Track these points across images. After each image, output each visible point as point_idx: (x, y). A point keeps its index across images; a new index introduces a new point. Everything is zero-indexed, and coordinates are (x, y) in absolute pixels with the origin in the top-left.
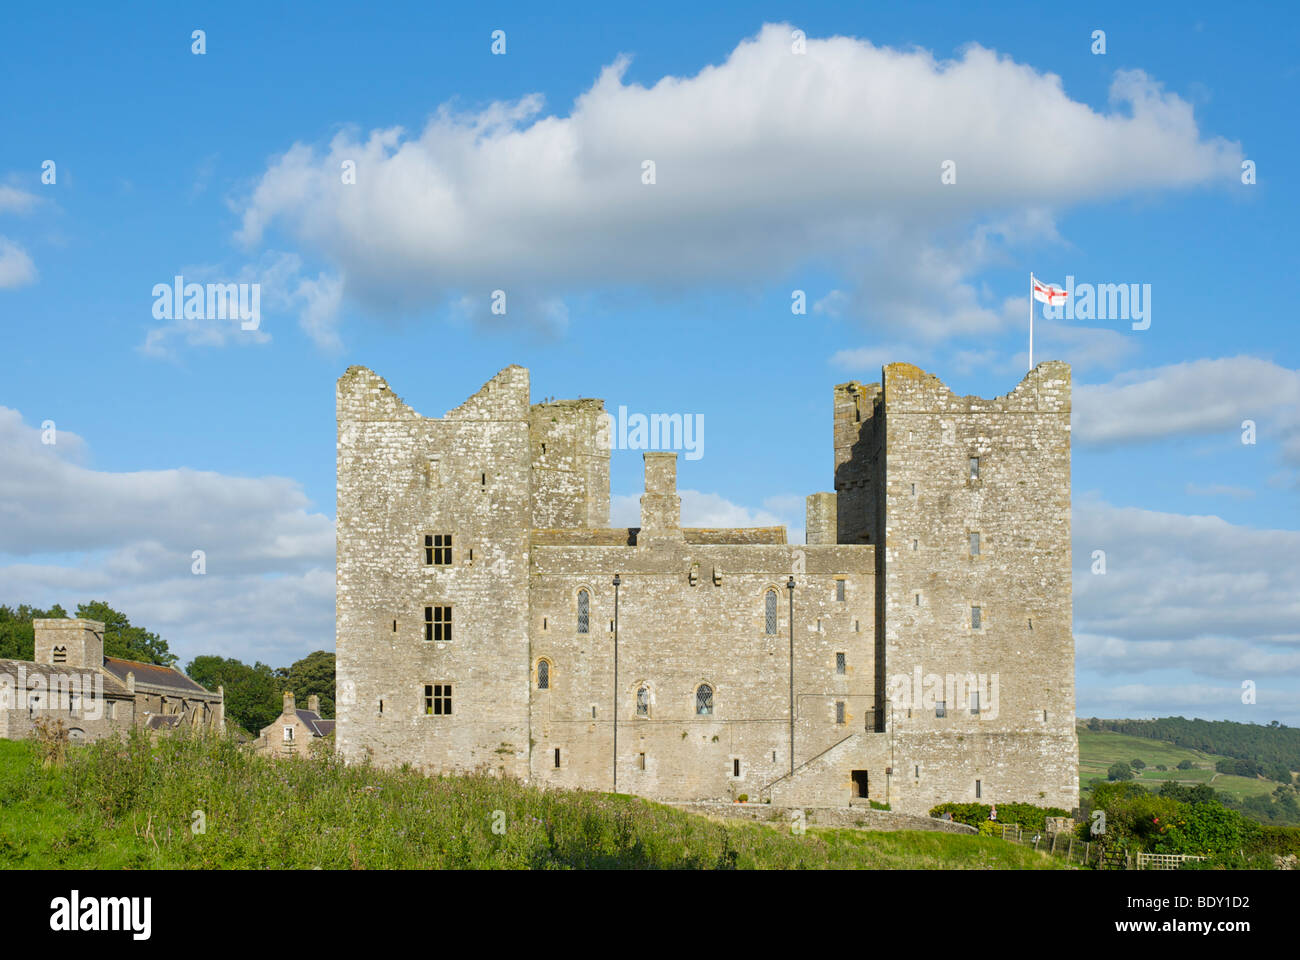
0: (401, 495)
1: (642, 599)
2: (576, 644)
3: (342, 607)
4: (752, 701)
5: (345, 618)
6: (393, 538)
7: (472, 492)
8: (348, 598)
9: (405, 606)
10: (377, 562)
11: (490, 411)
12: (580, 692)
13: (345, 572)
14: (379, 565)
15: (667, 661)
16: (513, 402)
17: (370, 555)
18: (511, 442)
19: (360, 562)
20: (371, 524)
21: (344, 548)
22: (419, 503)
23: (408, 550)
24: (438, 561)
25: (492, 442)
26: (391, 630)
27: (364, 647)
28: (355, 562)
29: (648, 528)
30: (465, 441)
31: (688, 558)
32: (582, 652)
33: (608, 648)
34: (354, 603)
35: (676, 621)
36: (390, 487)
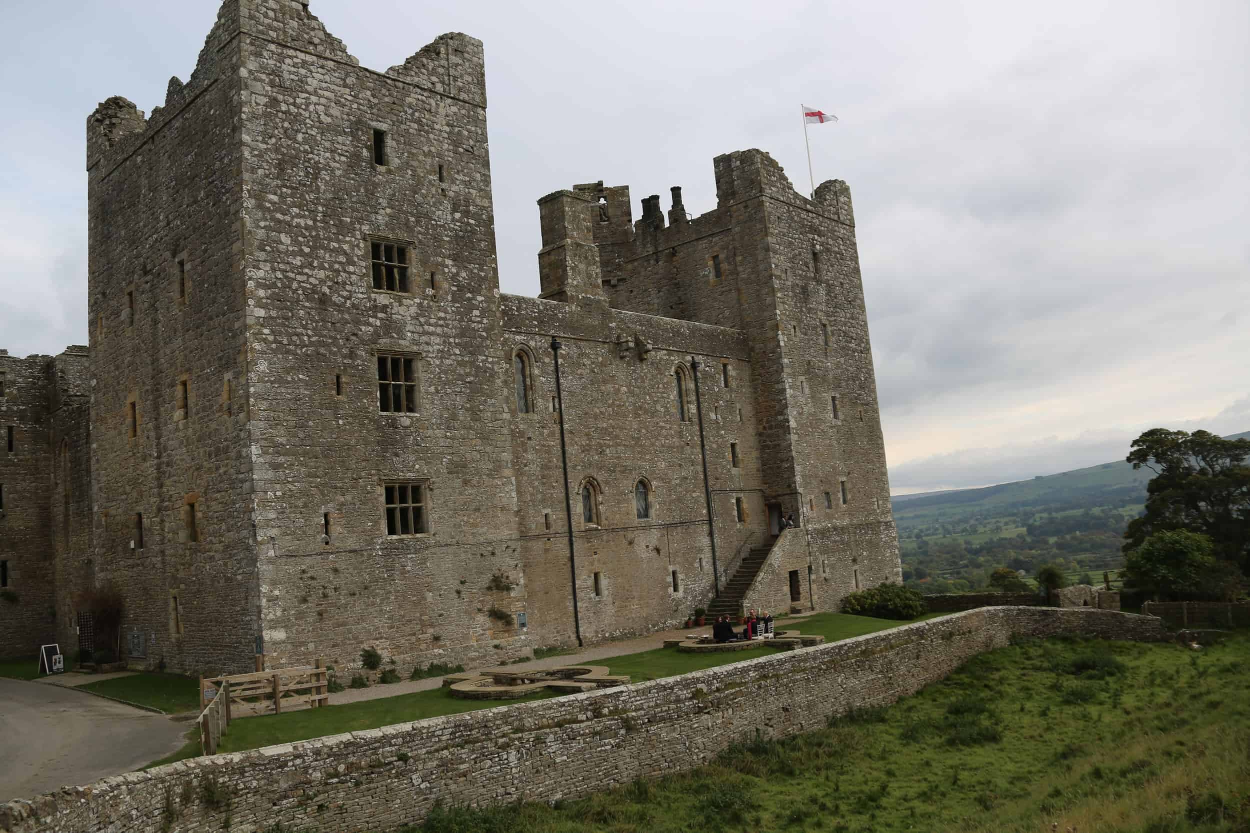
0: (338, 173)
1: (579, 371)
2: (521, 426)
3: (257, 346)
4: (680, 499)
5: (263, 366)
6: (330, 240)
7: (428, 190)
8: (266, 331)
9: (352, 355)
10: (309, 276)
11: (443, 83)
12: (532, 495)
13: (259, 285)
14: (312, 280)
15: (608, 450)
16: (470, 79)
17: (298, 261)
18: (469, 131)
19: (283, 271)
20: (296, 210)
21: (256, 243)
22: (362, 190)
23: (350, 262)
24: (391, 287)
25: (448, 125)
26: (334, 392)
27: (292, 420)
28: (274, 270)
29: (575, 282)
30: (417, 114)
31: (613, 325)
32: (529, 439)
33: (552, 434)
34: (275, 341)
35: (610, 402)
36: (322, 157)
